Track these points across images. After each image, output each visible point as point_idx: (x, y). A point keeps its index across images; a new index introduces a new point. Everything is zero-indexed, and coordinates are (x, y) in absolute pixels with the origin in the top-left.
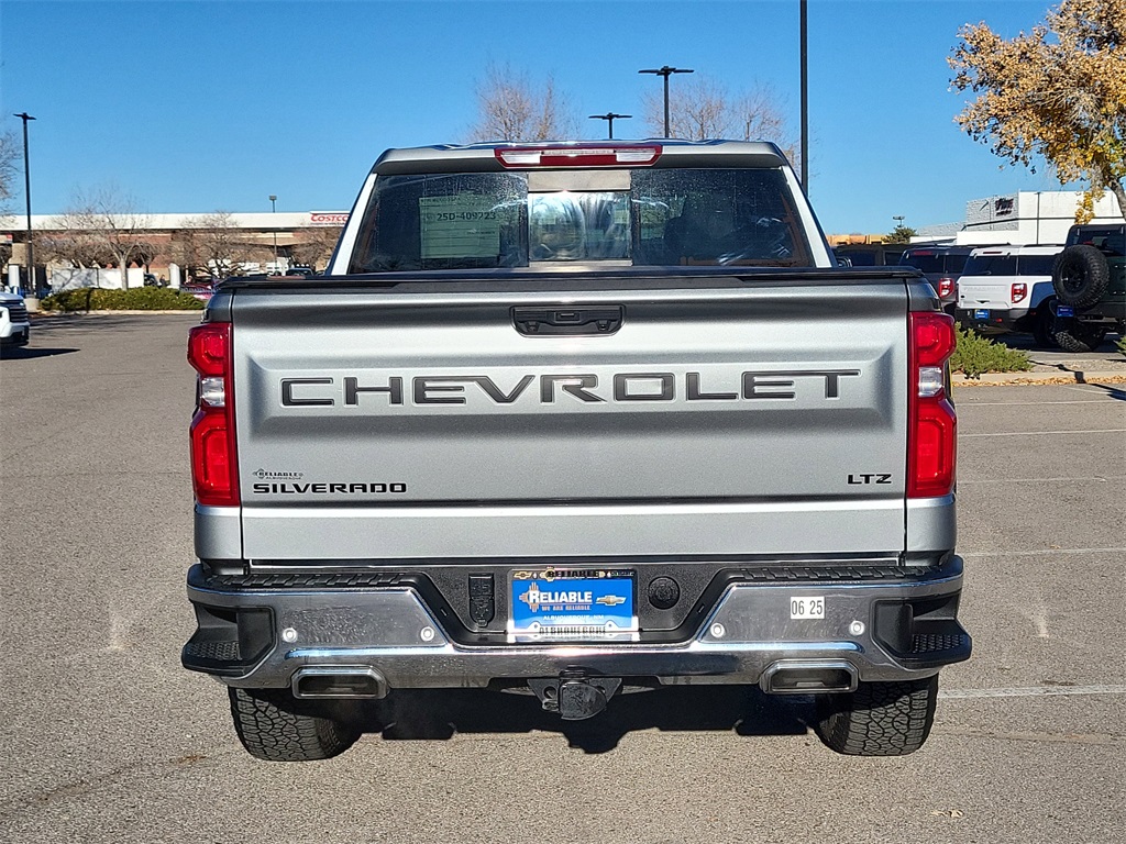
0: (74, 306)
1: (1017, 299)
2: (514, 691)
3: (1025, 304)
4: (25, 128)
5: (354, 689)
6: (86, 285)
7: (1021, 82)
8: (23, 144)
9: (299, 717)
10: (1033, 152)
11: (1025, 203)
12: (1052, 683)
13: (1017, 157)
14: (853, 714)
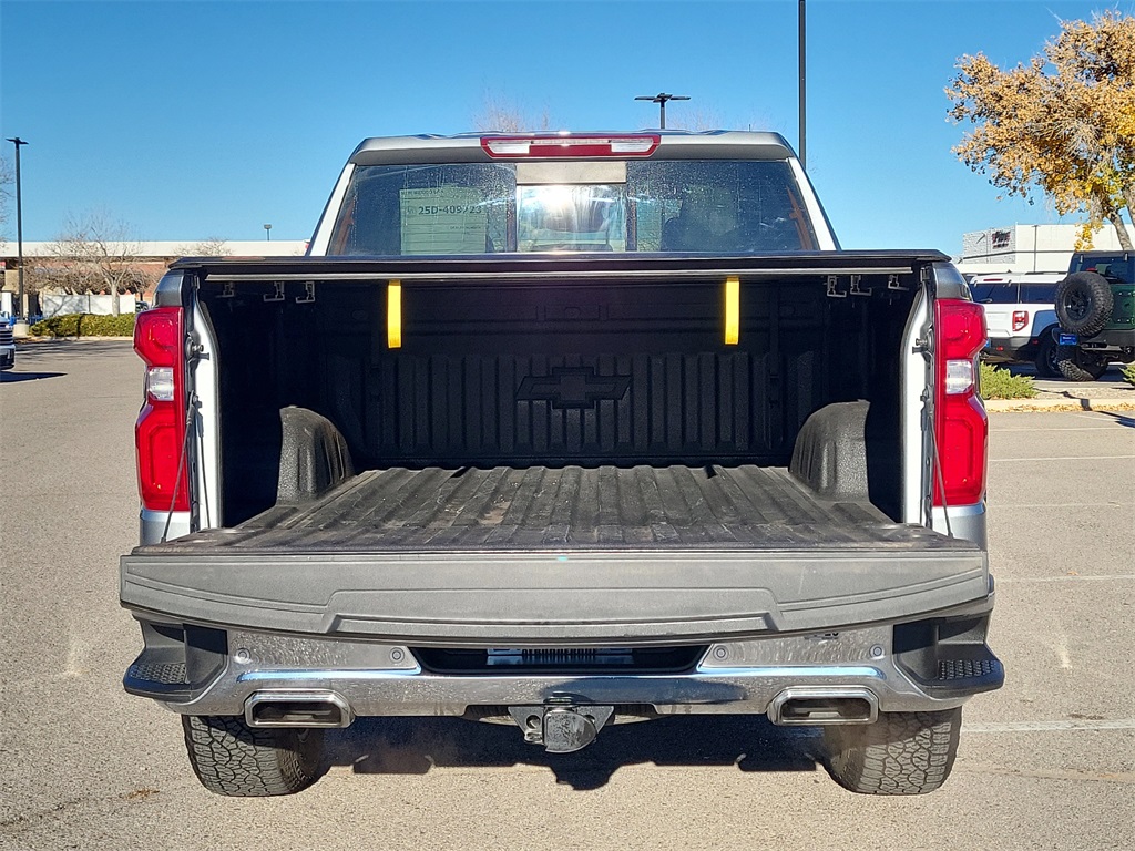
0: (62, 332)
1: (1018, 327)
2: (494, 720)
3: (1027, 332)
4: (18, 153)
5: (314, 716)
6: (77, 311)
7: (1018, 112)
8: (15, 169)
9: (259, 748)
10: (1032, 183)
11: (1022, 236)
12: (1080, 716)
13: (1015, 189)
14: (869, 749)
